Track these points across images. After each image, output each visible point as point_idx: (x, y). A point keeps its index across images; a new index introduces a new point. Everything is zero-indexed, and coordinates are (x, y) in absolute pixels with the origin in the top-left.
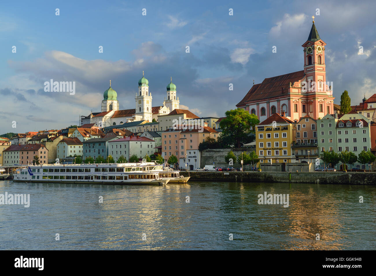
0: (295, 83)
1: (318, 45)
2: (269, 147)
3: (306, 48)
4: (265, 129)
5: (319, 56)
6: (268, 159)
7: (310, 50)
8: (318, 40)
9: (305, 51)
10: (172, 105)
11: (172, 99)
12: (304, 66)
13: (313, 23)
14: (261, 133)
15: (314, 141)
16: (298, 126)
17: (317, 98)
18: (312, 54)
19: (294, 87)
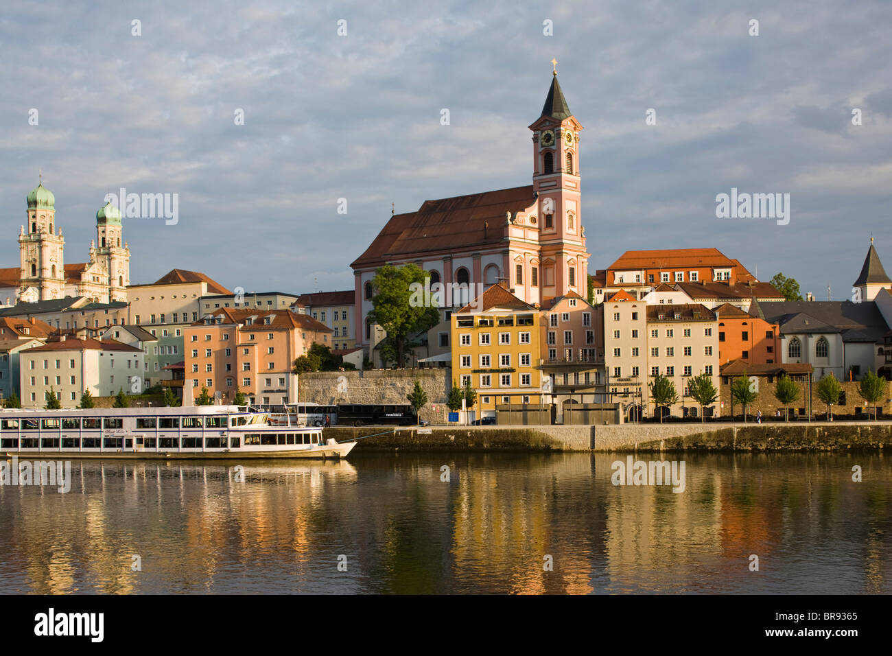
0: (519, 214)
1: (566, 128)
2: (486, 367)
3: (539, 132)
4: (477, 321)
5: (569, 153)
6: (484, 395)
7: (548, 138)
8: (567, 117)
9: (535, 139)
10: (113, 261)
11: (113, 247)
12: (534, 177)
13: (555, 75)
14: (466, 331)
15: (588, 351)
16: (552, 316)
17: (565, 253)
18: (553, 147)
19: (517, 225)
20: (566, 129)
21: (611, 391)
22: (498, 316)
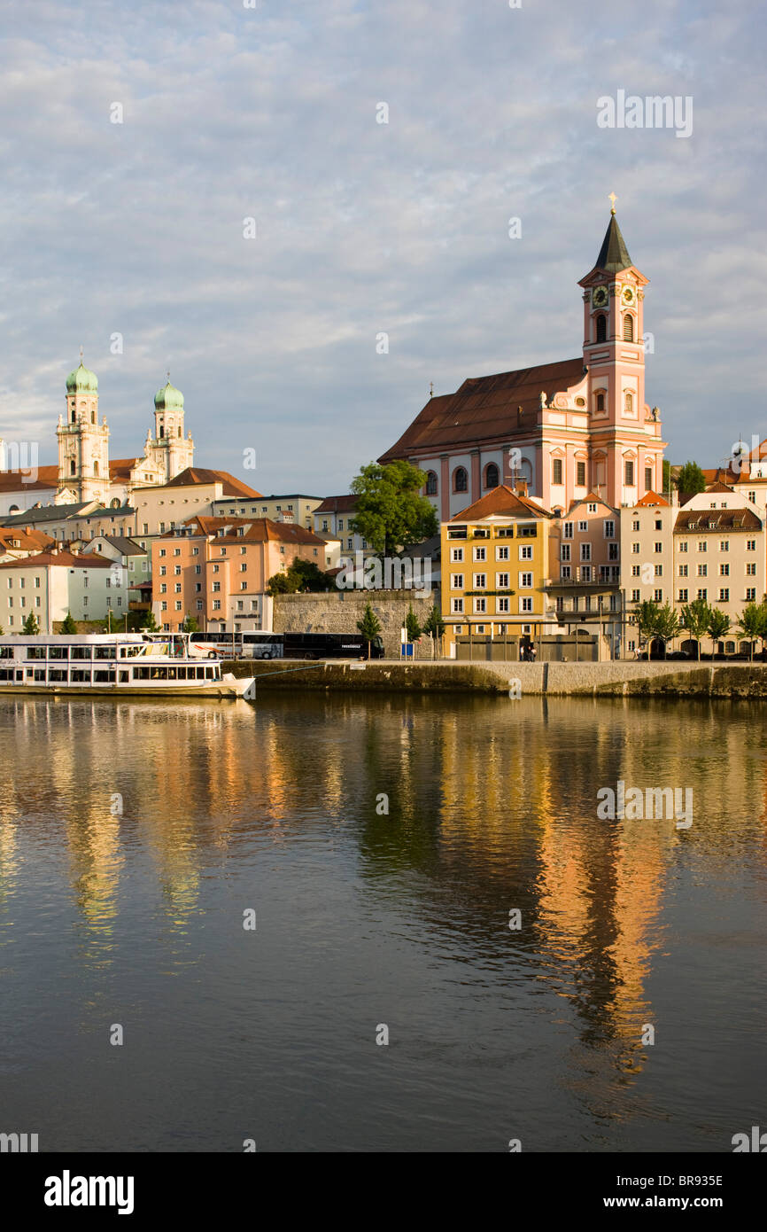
0: (558, 395)
1: (624, 281)
2: (481, 589)
3: (591, 289)
4: (471, 531)
5: (628, 315)
6: (478, 624)
7: (601, 296)
8: (625, 268)
9: (586, 298)
10: (172, 455)
11: (172, 437)
12: (584, 346)
13: (613, 214)
14: (458, 544)
15: (611, 569)
16: (567, 525)
17: (620, 443)
18: (607, 308)
19: (555, 409)
20: (624, 285)
21: (627, 619)
22: (496, 524)
